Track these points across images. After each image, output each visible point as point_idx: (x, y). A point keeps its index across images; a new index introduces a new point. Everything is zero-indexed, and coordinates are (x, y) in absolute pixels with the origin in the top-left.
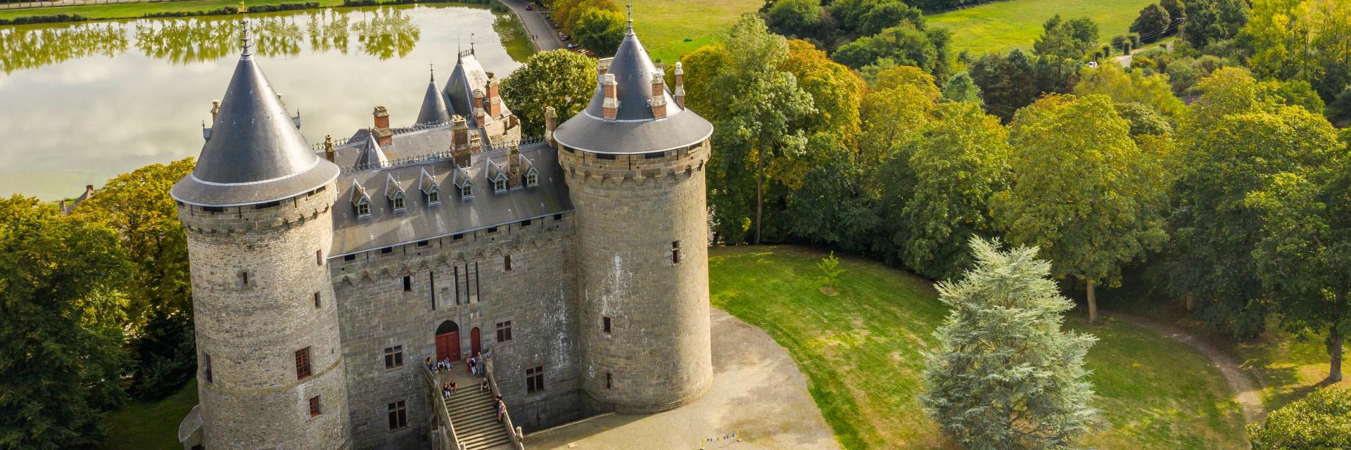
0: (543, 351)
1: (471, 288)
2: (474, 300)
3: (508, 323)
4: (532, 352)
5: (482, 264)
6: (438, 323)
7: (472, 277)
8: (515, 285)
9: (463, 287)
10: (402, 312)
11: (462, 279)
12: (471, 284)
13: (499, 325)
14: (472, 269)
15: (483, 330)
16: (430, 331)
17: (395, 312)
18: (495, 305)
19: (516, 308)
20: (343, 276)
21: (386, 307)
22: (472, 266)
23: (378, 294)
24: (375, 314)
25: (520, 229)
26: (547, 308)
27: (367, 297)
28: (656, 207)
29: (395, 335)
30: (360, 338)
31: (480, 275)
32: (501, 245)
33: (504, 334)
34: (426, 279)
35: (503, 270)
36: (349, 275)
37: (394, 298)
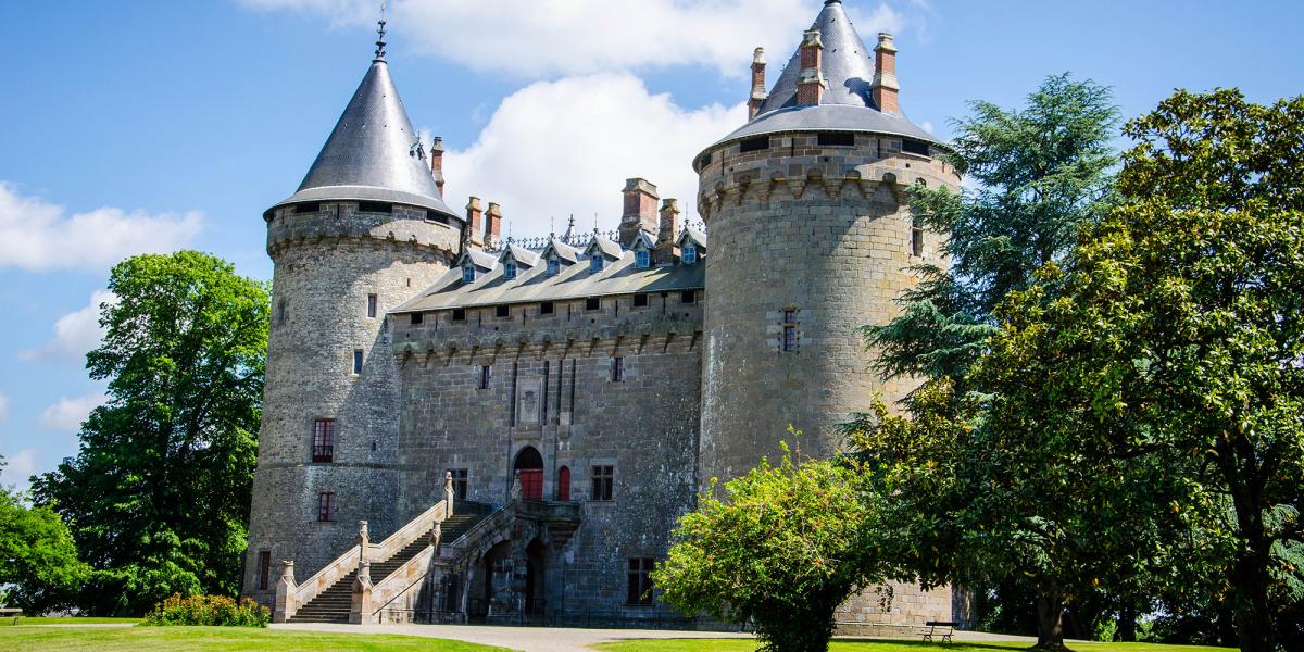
0: (656, 533)
1: (563, 399)
2: (565, 419)
3: (609, 469)
4: (639, 529)
5: (582, 363)
6: (517, 447)
7: (567, 382)
8: (622, 408)
9: (552, 393)
10: (472, 418)
11: (553, 382)
12: (563, 392)
13: (597, 469)
14: (567, 367)
15: (573, 471)
16: (504, 455)
17: (465, 416)
18: (591, 434)
19: (621, 446)
20: (406, 344)
21: (455, 405)
22: (567, 363)
23: (449, 383)
24: (442, 413)
25: (631, 309)
26: (668, 457)
27: (435, 385)
28: (759, 242)
29: (462, 450)
30: (421, 445)
31: (577, 383)
32: (603, 331)
33: (602, 487)
34: (507, 373)
35: (609, 379)
36: (412, 344)
37: (467, 394)
